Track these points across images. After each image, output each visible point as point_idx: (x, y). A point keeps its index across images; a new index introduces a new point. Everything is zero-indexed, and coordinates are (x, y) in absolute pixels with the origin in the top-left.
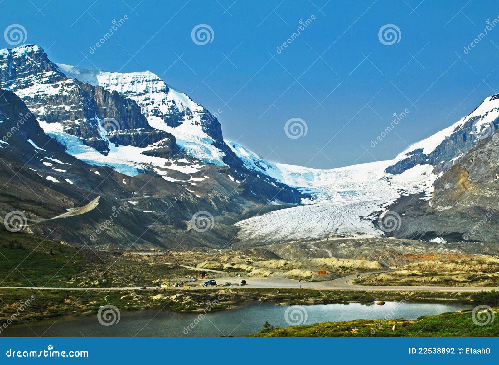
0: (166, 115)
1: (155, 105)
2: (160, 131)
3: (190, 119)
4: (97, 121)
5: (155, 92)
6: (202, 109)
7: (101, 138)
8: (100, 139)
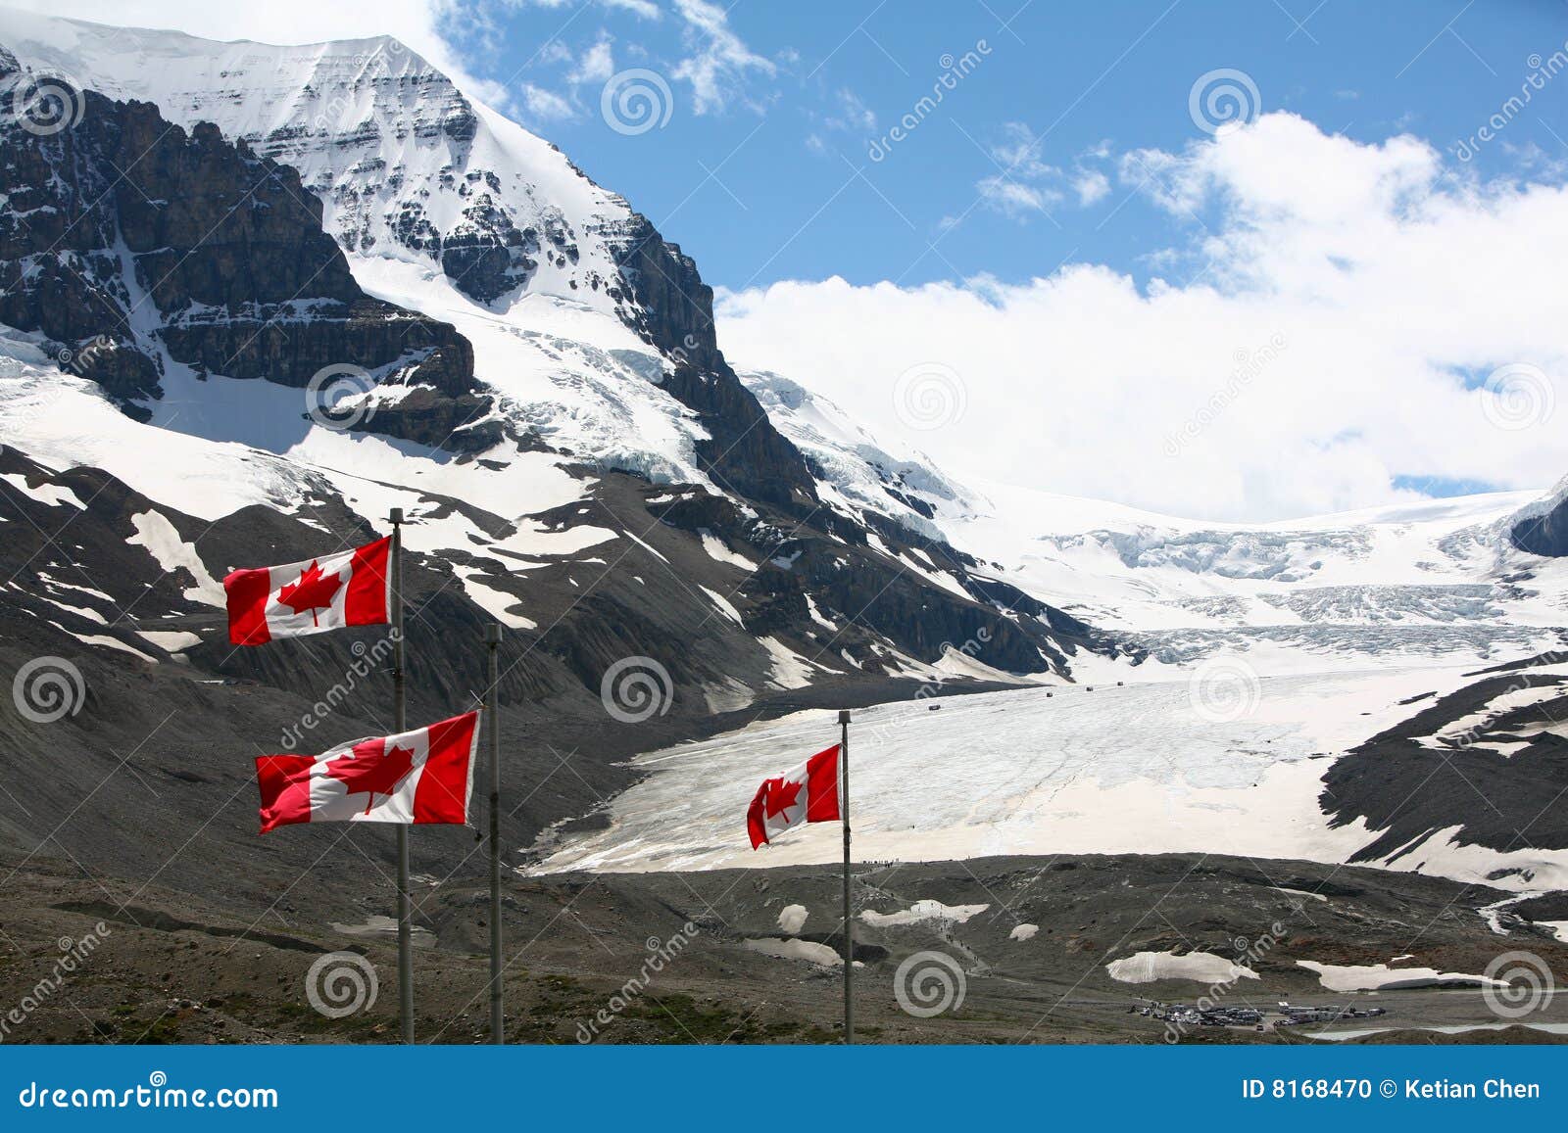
0: (450, 242)
1: (407, 194)
2: (403, 312)
3: (561, 263)
4: (118, 260)
5: (412, 133)
6: (624, 214)
7: (133, 340)
8: (126, 343)
